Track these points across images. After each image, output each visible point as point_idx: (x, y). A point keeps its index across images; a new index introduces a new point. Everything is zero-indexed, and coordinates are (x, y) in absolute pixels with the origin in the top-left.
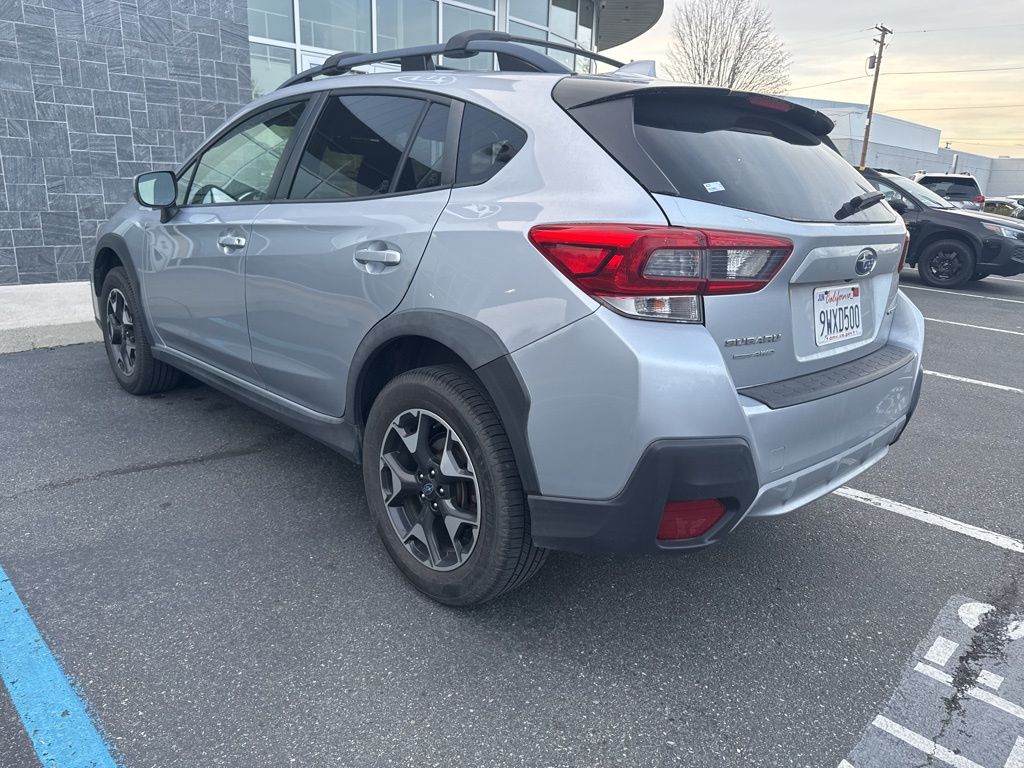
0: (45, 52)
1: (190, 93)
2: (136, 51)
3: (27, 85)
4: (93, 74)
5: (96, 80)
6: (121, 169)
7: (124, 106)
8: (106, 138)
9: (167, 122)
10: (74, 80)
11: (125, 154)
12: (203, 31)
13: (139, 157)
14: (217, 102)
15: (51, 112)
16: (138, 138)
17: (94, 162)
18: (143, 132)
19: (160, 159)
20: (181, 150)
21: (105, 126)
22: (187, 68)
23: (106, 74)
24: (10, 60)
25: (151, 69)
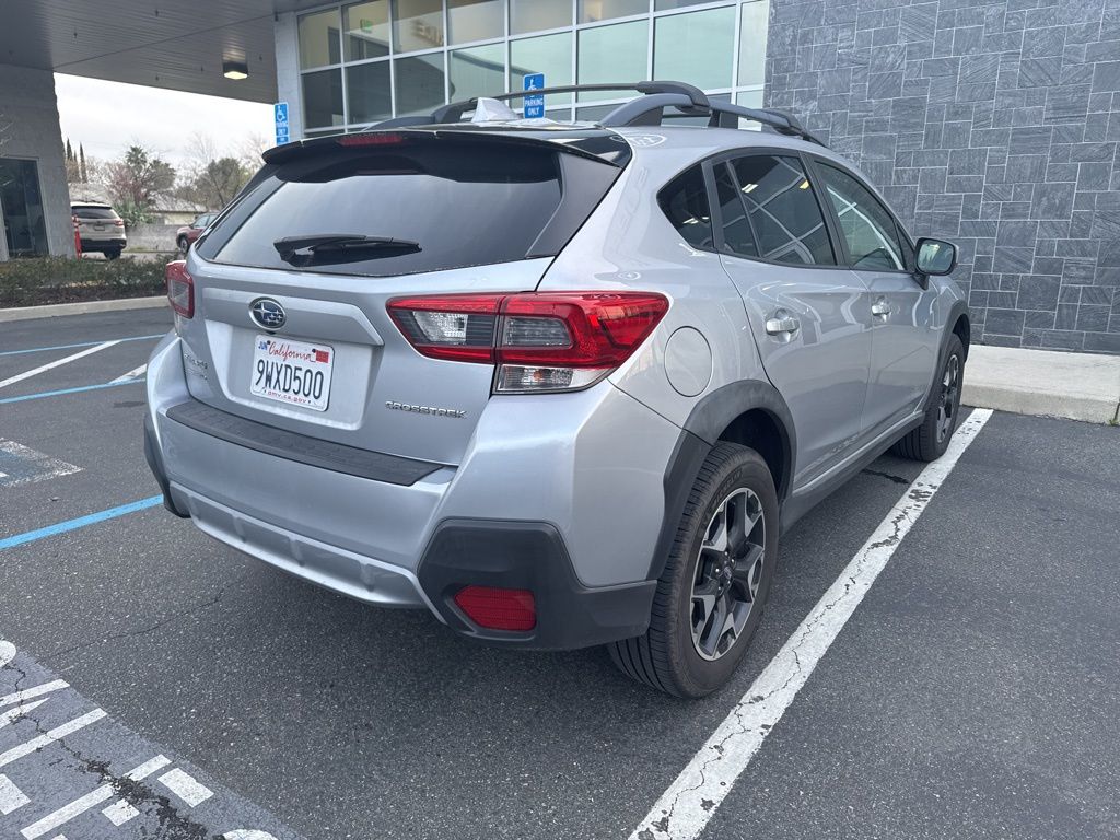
0: (913, 121)
1: (1067, 137)
2: (1008, 101)
3: (890, 154)
4: (955, 132)
5: (957, 140)
6: (962, 229)
7: (981, 164)
8: (953, 198)
9: (1028, 174)
10: (935, 142)
11: (970, 213)
12: (1105, 59)
13: (985, 215)
14: (1105, 143)
15: (905, 176)
16: (990, 194)
17: (936, 222)
18: (996, 189)
19: (1010, 217)
20: (1039, 204)
21: (957, 185)
22: (1073, 108)
23: (968, 132)
24: (881, 134)
25: (1022, 117)
